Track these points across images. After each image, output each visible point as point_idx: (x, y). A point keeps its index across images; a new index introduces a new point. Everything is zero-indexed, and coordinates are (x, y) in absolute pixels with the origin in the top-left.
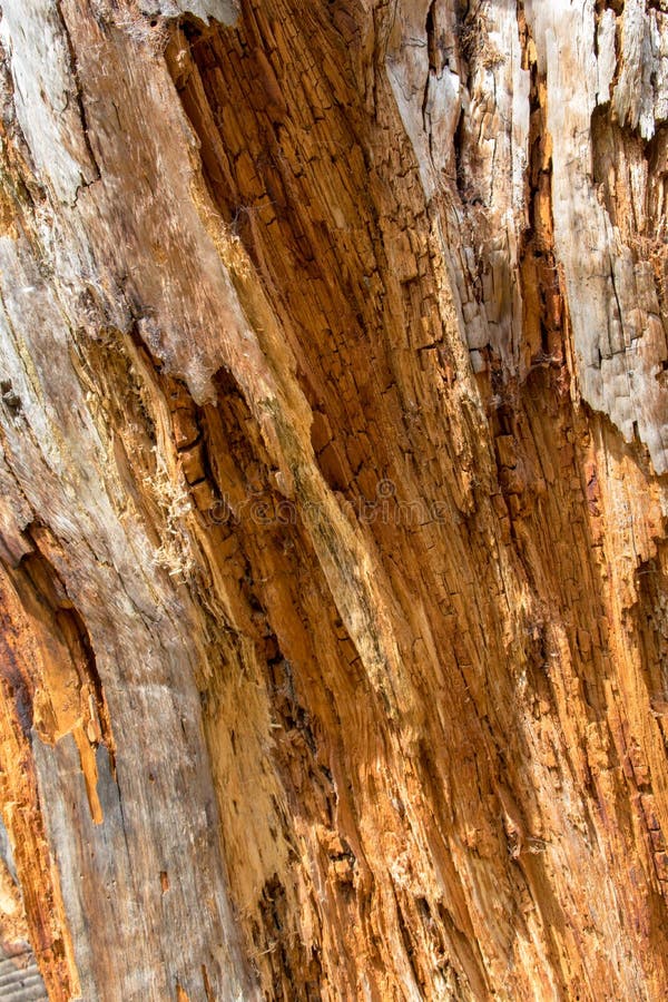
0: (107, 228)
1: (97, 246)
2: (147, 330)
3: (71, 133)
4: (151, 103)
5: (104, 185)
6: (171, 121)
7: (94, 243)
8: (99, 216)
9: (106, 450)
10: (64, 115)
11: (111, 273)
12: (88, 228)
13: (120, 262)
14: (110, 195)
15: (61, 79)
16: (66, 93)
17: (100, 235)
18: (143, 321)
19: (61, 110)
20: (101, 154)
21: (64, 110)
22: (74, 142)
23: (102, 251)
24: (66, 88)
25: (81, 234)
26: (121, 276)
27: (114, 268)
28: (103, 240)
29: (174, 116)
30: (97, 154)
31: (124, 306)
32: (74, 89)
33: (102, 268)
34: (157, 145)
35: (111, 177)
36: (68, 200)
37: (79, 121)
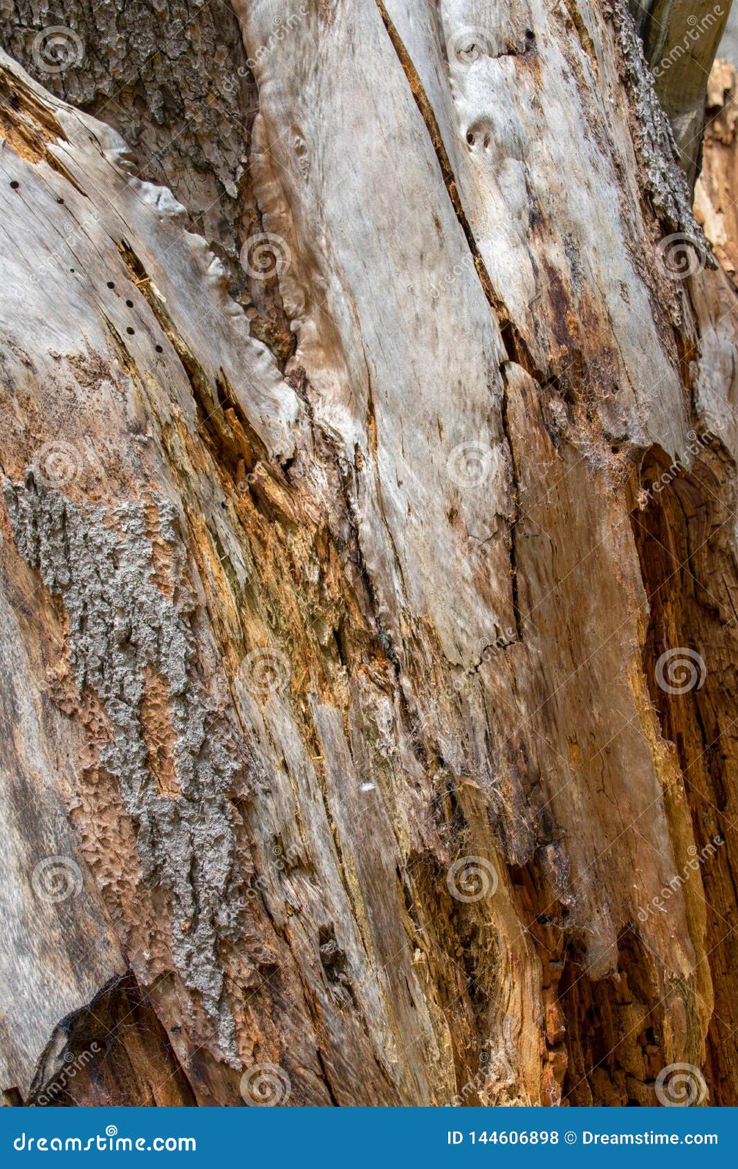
0: (523, 709)
1: (501, 732)
2: (555, 862)
3: (492, 571)
4: (600, 549)
5: (527, 649)
6: (623, 576)
7: (495, 728)
8: (515, 690)
9: (440, 1045)
10: (487, 547)
11: (518, 773)
12: (492, 707)
13: (534, 759)
14: (534, 663)
15: (495, 498)
16: (499, 517)
17: (509, 717)
18: (550, 849)
19: (483, 538)
20: (530, 606)
21: (488, 540)
22: (494, 583)
23: (509, 742)
24: (500, 511)
25: (477, 712)
26: (532, 778)
27: (524, 767)
28: (512, 726)
29: (628, 570)
30: (523, 605)
31: (531, 824)
32: (511, 515)
33: (503, 766)
34: (593, 605)
35: (537, 639)
36: (465, 663)
37: (507, 557)
